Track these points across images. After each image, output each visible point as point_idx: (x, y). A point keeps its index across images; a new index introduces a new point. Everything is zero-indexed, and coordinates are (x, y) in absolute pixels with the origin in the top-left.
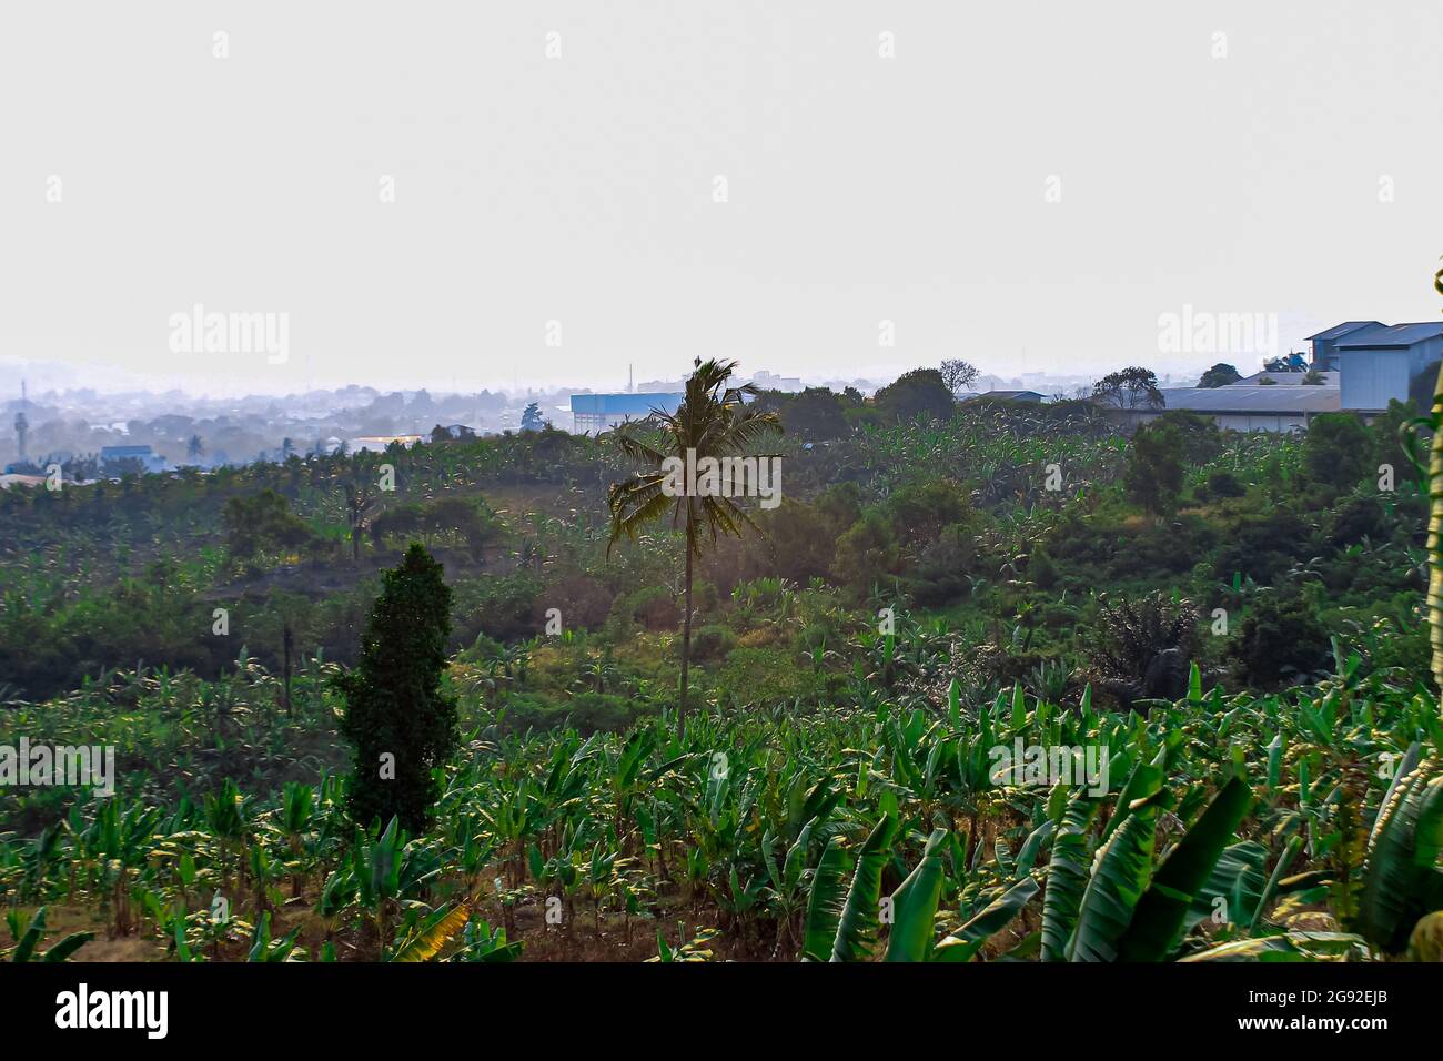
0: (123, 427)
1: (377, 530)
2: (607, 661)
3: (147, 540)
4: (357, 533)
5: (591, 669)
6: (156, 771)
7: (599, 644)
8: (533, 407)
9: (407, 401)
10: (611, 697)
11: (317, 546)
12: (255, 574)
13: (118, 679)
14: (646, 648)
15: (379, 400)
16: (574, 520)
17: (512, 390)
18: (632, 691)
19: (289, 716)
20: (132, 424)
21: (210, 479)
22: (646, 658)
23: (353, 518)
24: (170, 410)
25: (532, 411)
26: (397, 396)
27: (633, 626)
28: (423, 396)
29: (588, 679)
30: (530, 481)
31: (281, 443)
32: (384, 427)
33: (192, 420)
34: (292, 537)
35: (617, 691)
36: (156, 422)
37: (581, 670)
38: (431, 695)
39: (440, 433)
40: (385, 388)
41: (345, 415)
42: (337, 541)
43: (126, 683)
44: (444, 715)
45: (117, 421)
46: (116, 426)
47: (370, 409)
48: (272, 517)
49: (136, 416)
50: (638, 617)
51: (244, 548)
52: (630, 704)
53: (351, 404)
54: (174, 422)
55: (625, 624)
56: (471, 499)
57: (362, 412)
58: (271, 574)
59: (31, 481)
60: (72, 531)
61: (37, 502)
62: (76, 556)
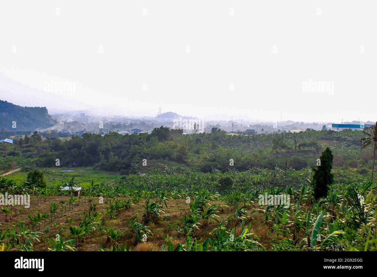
0: (249, 126)
1: (299, 146)
2: (344, 172)
3: (257, 146)
4: (296, 147)
5: (341, 173)
6: (263, 185)
7: (342, 169)
8: (325, 126)
9: (299, 124)
10: (345, 179)
11: (289, 148)
12: (278, 153)
13: (255, 169)
14: (351, 171)
15: (294, 123)
16: (335, 147)
17: (319, 123)
18: (349, 178)
19: (286, 177)
20: (250, 126)
21: (268, 136)
22: (351, 173)
23: (295, 144)
24: (256, 124)
25: (324, 126)
26: (298, 123)
27: (348, 167)
28: (302, 123)
29: (341, 175)
30: (327, 139)
31: (278, 131)
32: (296, 128)
33: (261, 125)
34: (284, 147)
35: (346, 178)
36: (255, 126)
37: (339, 173)
38: (329, 173)
39: (308, 130)
40: (295, 121)
41: (288, 126)
42: (292, 148)
43: (256, 170)
44: (332, 176)
45: (247, 125)
46: (247, 126)
47: (293, 125)
48: (281, 143)
49: (251, 124)
50: (350, 165)
51: (275, 148)
52: (349, 181)
53: (289, 124)
54: (258, 126)
55: (347, 166)
56: (316, 142)
57: (291, 125)
58: (280, 153)
59: (237, 135)
60: (244, 144)
61: (238, 138)
62: (245, 148)
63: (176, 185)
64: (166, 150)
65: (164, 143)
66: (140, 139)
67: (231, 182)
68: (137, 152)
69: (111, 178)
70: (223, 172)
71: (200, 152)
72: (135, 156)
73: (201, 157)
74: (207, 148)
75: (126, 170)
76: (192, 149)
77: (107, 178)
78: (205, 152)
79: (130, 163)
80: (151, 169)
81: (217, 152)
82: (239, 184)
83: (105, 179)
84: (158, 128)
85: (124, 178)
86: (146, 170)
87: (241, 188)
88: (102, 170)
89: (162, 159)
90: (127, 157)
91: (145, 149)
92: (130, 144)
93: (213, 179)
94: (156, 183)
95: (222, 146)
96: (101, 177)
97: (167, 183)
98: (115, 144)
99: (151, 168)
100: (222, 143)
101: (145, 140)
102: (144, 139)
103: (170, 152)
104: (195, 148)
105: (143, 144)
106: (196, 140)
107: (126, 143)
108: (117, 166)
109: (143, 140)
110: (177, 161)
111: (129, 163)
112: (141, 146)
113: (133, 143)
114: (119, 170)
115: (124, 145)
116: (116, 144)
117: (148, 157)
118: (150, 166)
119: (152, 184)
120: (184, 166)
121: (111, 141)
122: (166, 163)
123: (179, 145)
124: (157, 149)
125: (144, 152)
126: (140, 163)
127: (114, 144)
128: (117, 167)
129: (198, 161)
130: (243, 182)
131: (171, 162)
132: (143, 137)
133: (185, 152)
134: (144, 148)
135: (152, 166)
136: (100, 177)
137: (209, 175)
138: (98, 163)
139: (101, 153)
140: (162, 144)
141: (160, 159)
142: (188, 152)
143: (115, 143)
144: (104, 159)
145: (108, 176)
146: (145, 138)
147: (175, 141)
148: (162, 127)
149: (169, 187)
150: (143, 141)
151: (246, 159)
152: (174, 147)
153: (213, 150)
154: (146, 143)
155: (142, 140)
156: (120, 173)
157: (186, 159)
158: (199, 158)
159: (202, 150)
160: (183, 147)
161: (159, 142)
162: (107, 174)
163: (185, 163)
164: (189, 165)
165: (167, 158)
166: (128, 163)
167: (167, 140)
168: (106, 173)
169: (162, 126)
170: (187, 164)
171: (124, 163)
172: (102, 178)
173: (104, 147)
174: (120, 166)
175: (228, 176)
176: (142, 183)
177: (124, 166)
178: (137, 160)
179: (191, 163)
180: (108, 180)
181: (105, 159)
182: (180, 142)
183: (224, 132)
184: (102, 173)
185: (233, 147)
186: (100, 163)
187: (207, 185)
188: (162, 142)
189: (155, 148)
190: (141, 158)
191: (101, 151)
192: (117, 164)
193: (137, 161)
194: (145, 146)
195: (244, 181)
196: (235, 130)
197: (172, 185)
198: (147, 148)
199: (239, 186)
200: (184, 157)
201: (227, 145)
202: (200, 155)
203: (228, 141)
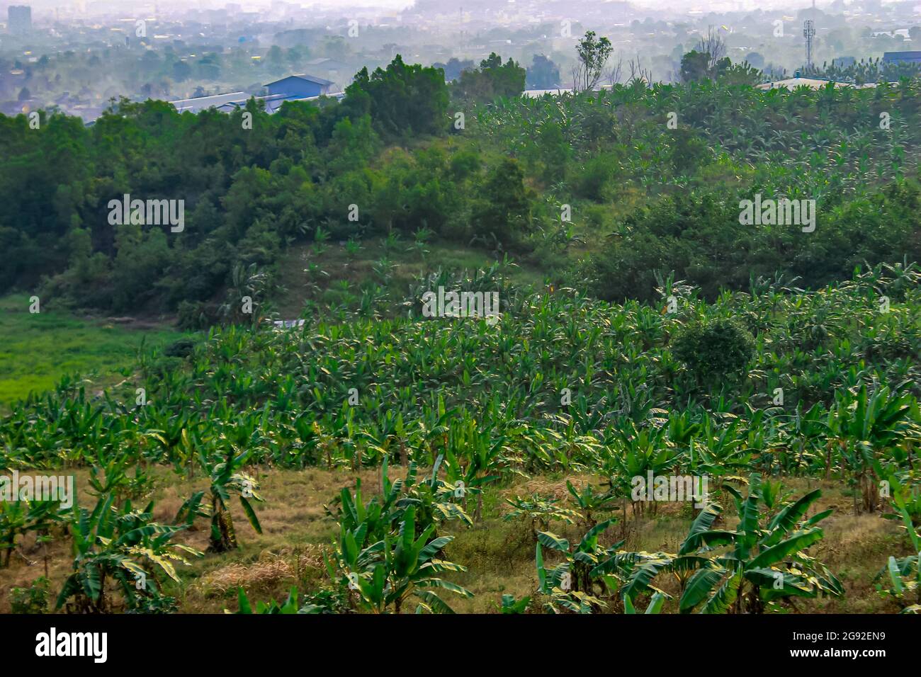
20: (915, 31)
45: (899, 28)
46: (898, 32)
49: (917, 23)
59: (816, 84)
60: (851, 132)
61: (819, 104)
62: (853, 155)
63: (447, 377)
64: (419, 187)
65: (410, 150)
66: (281, 134)
67: (743, 349)
68: (260, 205)
69: (121, 351)
70: (709, 297)
71: (608, 188)
72: (251, 229)
73: (612, 216)
74: (644, 166)
75: (209, 304)
76: (560, 175)
77: (103, 351)
78: (633, 191)
79: (228, 263)
80: (335, 292)
81: (697, 184)
82: (787, 359)
83: (88, 357)
84: (379, 70)
85: (182, 350)
86: (312, 297)
87: (793, 380)
88: (81, 311)
89: (393, 240)
90: (213, 233)
91: (307, 185)
92: (231, 165)
93: (648, 339)
94: (348, 367)
95: (732, 148)
96: (70, 350)
97: (402, 368)
98: (154, 164)
99: (341, 289)
100: (729, 136)
101: (309, 138)
102: (302, 133)
103: (441, 195)
104: (577, 170)
105: (297, 160)
106: (584, 126)
107: (211, 160)
108: (163, 282)
109: (297, 137)
110: (476, 245)
111: (220, 267)
112: (283, 171)
113: (248, 158)
114: (172, 307)
115: (198, 171)
116: (155, 169)
117: (319, 229)
118: (336, 277)
119: (323, 378)
120: (518, 271)
121: (132, 151)
122: (417, 257)
123: (491, 158)
124: (370, 185)
125: (298, 203)
126: (277, 265)
127: (145, 168)
128: (161, 289)
129: (594, 240)
130: (810, 346)
131: (441, 251)
132: (295, 122)
133: (515, 193)
134: (299, 180)
135: (346, 278)
136: (66, 346)
137: (629, 315)
138: (61, 272)
139: (76, 217)
140: (402, 156)
141: (387, 235)
142: (532, 195)
143: (154, 160)
144: (91, 249)
145: (112, 340)
146: (306, 127)
147: (472, 137)
148: (397, 65)
149: (413, 392)
150: (297, 146)
151: (848, 220)
152: (460, 170)
153: (677, 173)
154: (312, 156)
155: (292, 137)
156: (174, 322)
157: (525, 229)
158: (596, 221)
159: (619, 176)
160: (512, 168)
161: (388, 144)
162: (109, 331)
163: (521, 251)
164: (544, 262)
165: (423, 233)
166: (219, 264)
167: (433, 132)
168: (100, 325)
169: (399, 58)
170: (532, 256)
171: (198, 268)
172: (76, 350)
173: (93, 187)
174: (180, 281)
175: (733, 319)
176: (268, 373)
177: (198, 282)
178: (262, 249)
179: (554, 250)
180: (105, 363)
181: (96, 250)
182: (502, 137)
183: (746, 76)
184: (81, 327)
185: (793, 155)
186: (71, 273)
187: (612, 371)
188: (403, 145)
189: (361, 182)
190: (282, 234)
191: (78, 209)
192: (160, 273)
193: (262, 253)
194: (303, 172)
195: (817, 341)
196: (823, 58)
197: (428, 378)
198: (316, 180)
199: (783, 369)
200: (514, 218)
201: (758, 145)
202: (603, 207)
203: (764, 125)
